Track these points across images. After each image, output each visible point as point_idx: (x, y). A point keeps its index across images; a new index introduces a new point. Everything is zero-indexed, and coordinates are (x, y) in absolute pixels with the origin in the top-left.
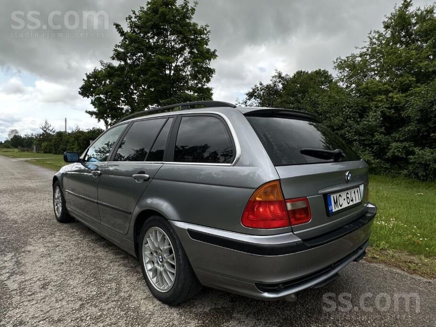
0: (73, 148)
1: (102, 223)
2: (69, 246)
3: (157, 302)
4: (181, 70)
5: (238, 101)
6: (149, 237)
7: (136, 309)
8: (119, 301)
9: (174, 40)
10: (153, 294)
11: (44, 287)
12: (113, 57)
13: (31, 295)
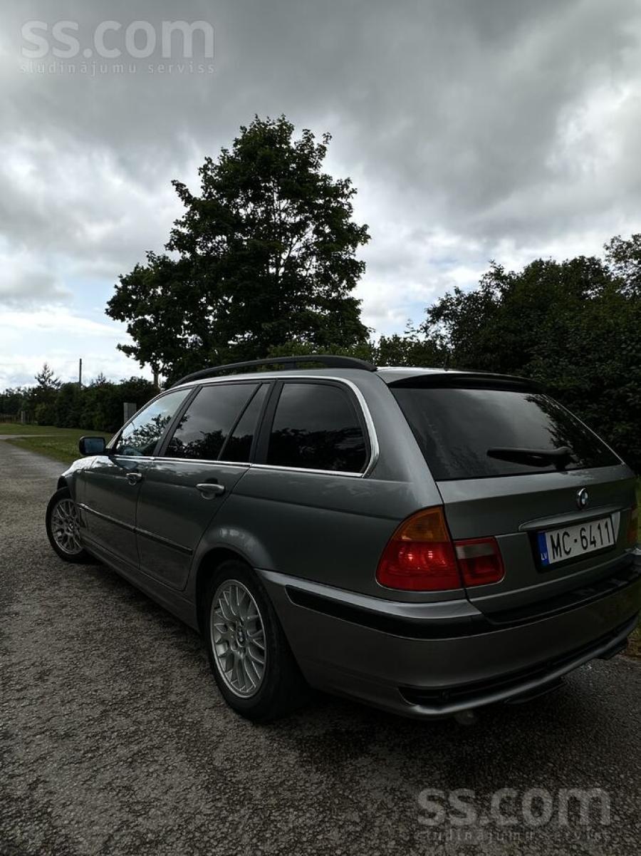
0: (92, 417)
1: (142, 567)
2: (84, 606)
3: (233, 715)
4: (298, 266)
5: (411, 326)
6: (222, 597)
7: (195, 725)
8: (167, 709)
9: (285, 210)
10: (227, 702)
11: (42, 677)
12: (170, 244)
13: (21, 690)
